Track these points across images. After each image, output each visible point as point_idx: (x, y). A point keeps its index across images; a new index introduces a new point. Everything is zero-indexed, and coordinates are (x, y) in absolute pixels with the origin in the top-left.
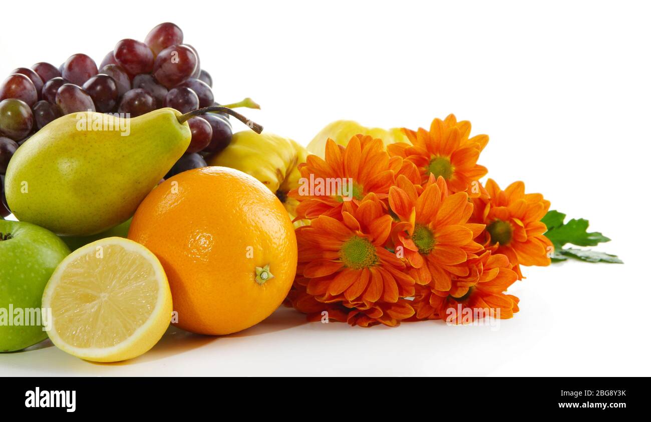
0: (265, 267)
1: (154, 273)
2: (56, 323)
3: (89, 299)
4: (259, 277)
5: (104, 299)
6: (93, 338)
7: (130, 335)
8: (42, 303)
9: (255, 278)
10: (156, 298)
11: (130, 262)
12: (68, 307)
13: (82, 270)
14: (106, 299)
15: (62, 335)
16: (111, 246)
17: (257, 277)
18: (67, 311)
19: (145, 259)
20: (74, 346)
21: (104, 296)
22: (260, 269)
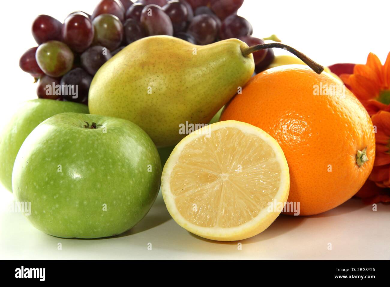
0: (363, 151)
1: (275, 155)
2: (177, 201)
3: (209, 179)
4: (360, 160)
5: (224, 180)
6: (216, 217)
7: (255, 216)
8: (162, 181)
9: (356, 161)
10: (279, 180)
11: (248, 144)
12: (188, 186)
13: (201, 152)
14: (227, 179)
15: (182, 213)
16: (229, 129)
17: (358, 159)
18: (187, 190)
19: (263, 141)
20: (197, 224)
21: (225, 177)
22: (360, 152)
